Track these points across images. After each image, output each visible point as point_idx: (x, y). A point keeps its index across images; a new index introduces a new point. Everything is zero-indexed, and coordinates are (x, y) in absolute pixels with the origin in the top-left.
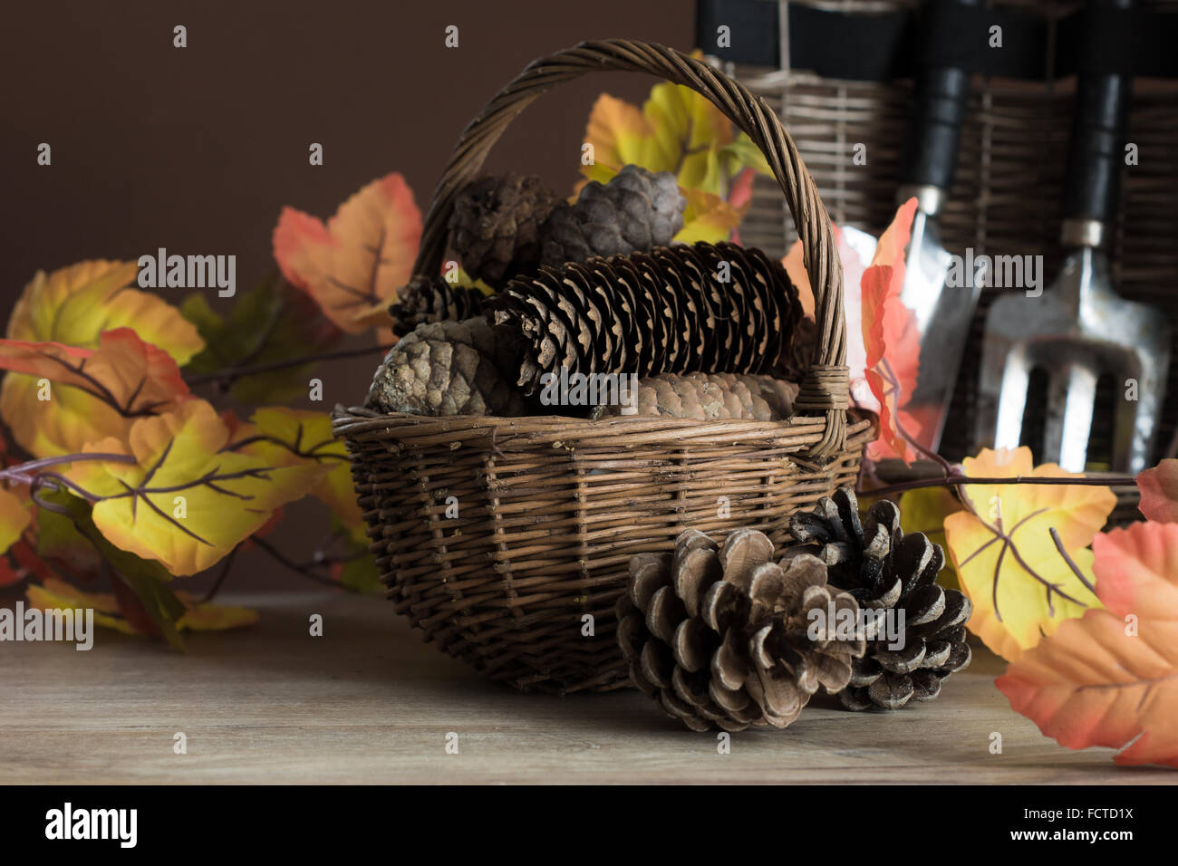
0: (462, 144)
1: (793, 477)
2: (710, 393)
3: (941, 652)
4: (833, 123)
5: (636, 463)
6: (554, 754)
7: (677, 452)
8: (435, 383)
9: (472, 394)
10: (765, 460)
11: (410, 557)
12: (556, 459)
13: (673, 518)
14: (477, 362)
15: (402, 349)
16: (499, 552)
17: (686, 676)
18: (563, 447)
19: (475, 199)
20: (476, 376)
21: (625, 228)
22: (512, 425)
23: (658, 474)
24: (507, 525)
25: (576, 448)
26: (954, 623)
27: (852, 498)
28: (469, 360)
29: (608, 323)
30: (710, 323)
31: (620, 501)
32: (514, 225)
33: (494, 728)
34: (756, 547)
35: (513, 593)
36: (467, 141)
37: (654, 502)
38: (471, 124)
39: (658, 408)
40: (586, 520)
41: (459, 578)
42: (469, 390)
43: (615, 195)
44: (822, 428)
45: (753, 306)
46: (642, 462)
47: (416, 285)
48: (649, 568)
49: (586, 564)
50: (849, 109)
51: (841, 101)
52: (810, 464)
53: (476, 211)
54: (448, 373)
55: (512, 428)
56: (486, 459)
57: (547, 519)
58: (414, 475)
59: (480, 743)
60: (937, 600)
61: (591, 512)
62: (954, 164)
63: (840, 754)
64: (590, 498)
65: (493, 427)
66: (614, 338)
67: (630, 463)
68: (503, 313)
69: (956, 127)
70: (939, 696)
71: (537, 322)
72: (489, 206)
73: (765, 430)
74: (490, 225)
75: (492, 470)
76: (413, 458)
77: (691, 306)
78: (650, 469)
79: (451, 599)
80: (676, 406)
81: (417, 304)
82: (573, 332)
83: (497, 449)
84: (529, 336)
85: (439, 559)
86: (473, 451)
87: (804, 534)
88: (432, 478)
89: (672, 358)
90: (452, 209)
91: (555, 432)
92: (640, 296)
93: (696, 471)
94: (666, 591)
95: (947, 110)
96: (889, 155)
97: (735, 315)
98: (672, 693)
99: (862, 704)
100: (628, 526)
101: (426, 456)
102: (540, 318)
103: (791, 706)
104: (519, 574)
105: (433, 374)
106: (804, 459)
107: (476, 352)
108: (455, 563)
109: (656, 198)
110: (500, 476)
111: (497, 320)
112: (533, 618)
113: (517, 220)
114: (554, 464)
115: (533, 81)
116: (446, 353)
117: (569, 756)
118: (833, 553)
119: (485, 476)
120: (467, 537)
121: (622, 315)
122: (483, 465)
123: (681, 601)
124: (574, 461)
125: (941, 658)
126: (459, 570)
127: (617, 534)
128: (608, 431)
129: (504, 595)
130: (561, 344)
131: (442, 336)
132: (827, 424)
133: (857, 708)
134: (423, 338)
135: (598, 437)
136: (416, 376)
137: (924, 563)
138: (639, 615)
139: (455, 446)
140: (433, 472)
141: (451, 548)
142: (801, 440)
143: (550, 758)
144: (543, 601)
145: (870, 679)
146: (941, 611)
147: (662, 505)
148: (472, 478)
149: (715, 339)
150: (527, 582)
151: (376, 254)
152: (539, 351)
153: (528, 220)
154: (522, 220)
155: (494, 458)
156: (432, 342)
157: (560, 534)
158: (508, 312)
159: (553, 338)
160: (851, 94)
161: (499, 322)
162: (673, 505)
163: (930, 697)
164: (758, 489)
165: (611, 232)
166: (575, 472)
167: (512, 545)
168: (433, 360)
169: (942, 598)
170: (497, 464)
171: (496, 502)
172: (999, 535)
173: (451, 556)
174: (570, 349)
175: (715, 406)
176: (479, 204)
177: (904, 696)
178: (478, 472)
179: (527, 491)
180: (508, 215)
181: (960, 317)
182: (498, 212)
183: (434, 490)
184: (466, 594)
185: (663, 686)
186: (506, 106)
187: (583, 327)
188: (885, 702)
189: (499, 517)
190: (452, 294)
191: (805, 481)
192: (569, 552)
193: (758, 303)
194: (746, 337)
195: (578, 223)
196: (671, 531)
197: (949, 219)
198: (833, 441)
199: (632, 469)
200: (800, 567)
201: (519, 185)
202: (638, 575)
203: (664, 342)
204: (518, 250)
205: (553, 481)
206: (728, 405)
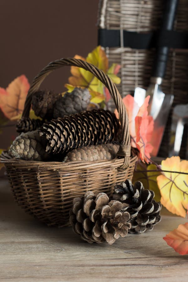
0: (34, 82)
1: (116, 173)
2: (95, 153)
3: (153, 219)
4: (134, 60)
5: (75, 173)
6: (53, 253)
7: (86, 170)
8: (25, 150)
9: (35, 152)
10: (109, 170)
11: (20, 194)
12: (54, 173)
13: (85, 187)
14: (36, 144)
15: (17, 141)
16: (41, 196)
17: (86, 232)
18: (56, 170)
19: (37, 97)
20: (36, 148)
21: (74, 106)
22: (43, 165)
23: (80, 176)
24: (43, 189)
25: (60, 171)
26: (156, 212)
27: (130, 182)
28: (34, 143)
29: (69, 135)
30: (96, 133)
31: (71, 183)
32: (47, 104)
33: (39, 242)
34: (104, 199)
35: (45, 205)
36: (35, 81)
37: (80, 183)
38: (36, 77)
39: (81, 158)
40: (62, 188)
41: (32, 201)
42: (34, 151)
43: (72, 97)
44: (123, 161)
45: (107, 127)
46: (77, 173)
47: (22, 119)
48: (77, 203)
49: (63, 199)
50: (139, 57)
51: (137, 55)
52: (121, 170)
53: (37, 100)
54: (29, 147)
55: (43, 166)
56: (37, 173)
57: (53, 187)
58: (20, 175)
59: (35, 249)
60: (151, 207)
61: (64, 186)
62: (165, 70)
63: (125, 252)
64: (63, 183)
65: (38, 165)
66: (70, 139)
67: (73, 174)
68: (42, 133)
69: (166, 62)
70: (153, 230)
71: (50, 135)
72: (41, 99)
73: (109, 164)
74: (41, 104)
75: (39, 176)
76: (19, 171)
77: (91, 129)
78: (78, 175)
79: (30, 205)
80: (86, 158)
81: (22, 125)
82: (60, 138)
83: (39, 171)
84: (48, 139)
85: (26, 196)
86: (34, 171)
87: (118, 192)
88: (24, 176)
89: (86, 142)
90: (31, 99)
91: (54, 167)
92: (77, 127)
93: (90, 175)
94: (81, 210)
95: (164, 58)
96: (149, 68)
97: (102, 130)
98: (83, 236)
99: (133, 232)
100: (74, 189)
101: (22, 171)
102: (51, 135)
103: (113, 240)
104: (46, 201)
105: (25, 147)
106: (119, 169)
107: (36, 141)
108: (31, 197)
109: (83, 97)
110: (41, 177)
111: (40, 135)
112: (50, 211)
113: (47, 103)
114: (54, 174)
115: (50, 68)
116: (28, 142)
117: (56, 254)
118: (125, 197)
119: (37, 177)
120: (33, 191)
121: (73, 133)
122: (36, 174)
123: (85, 213)
124: (59, 174)
125: (153, 221)
126: (32, 199)
127: (70, 191)
128: (67, 167)
129: (43, 206)
130: (56, 141)
131: (27, 137)
132: (125, 160)
133: (132, 233)
134: (22, 138)
135: (65, 168)
136: (21, 148)
137: (148, 198)
138: (75, 216)
139: (29, 169)
140: (24, 175)
141: (29, 194)
142: (118, 165)
143: (51, 255)
144: (52, 207)
145: (135, 227)
146: (153, 210)
147: (82, 184)
148: (34, 177)
149: (97, 137)
150: (48, 203)
151: (18, 97)
152: (51, 143)
153: (50, 103)
154: (49, 103)
155: (39, 173)
156: (24, 139)
157: (56, 191)
158: (43, 133)
159: (54, 140)
160: (139, 53)
161: (41, 135)
162: (85, 183)
163: (150, 230)
164: (107, 178)
165: (71, 108)
166: (60, 176)
167: (44, 194)
168: (25, 144)
169: (153, 207)
170: (40, 174)
171: (40, 183)
172: (171, 181)
173: (29, 196)
174: (59, 142)
175: (96, 156)
176: (38, 98)
177: (144, 230)
178: (35, 176)
179: (47, 181)
180: (45, 101)
181: (167, 110)
182: (43, 101)
183: (25, 179)
184: (34, 205)
185: (80, 234)
186: (44, 74)
187: (62, 136)
188: (139, 232)
189: (41, 187)
190: (32, 122)
191: (120, 174)
192: (58, 195)
193: (108, 126)
194: (105, 135)
195: (62, 105)
196: (84, 190)
197: (164, 85)
198: (126, 164)
199: (74, 175)
200: (115, 204)
201: (48, 93)
202: (74, 205)
203: (83, 139)
204: (48, 110)
205: (54, 178)
206: (100, 155)
